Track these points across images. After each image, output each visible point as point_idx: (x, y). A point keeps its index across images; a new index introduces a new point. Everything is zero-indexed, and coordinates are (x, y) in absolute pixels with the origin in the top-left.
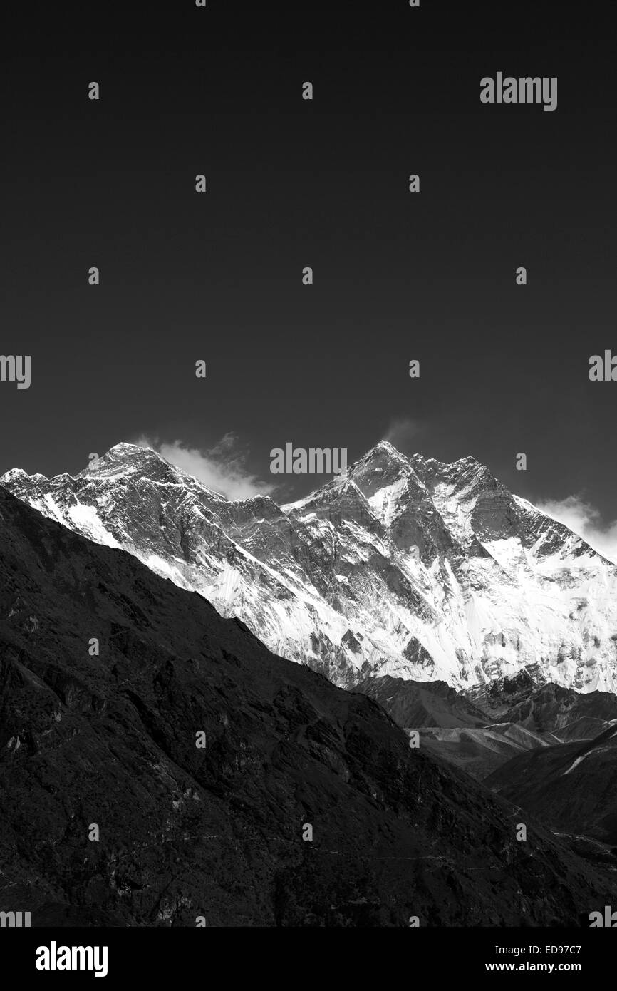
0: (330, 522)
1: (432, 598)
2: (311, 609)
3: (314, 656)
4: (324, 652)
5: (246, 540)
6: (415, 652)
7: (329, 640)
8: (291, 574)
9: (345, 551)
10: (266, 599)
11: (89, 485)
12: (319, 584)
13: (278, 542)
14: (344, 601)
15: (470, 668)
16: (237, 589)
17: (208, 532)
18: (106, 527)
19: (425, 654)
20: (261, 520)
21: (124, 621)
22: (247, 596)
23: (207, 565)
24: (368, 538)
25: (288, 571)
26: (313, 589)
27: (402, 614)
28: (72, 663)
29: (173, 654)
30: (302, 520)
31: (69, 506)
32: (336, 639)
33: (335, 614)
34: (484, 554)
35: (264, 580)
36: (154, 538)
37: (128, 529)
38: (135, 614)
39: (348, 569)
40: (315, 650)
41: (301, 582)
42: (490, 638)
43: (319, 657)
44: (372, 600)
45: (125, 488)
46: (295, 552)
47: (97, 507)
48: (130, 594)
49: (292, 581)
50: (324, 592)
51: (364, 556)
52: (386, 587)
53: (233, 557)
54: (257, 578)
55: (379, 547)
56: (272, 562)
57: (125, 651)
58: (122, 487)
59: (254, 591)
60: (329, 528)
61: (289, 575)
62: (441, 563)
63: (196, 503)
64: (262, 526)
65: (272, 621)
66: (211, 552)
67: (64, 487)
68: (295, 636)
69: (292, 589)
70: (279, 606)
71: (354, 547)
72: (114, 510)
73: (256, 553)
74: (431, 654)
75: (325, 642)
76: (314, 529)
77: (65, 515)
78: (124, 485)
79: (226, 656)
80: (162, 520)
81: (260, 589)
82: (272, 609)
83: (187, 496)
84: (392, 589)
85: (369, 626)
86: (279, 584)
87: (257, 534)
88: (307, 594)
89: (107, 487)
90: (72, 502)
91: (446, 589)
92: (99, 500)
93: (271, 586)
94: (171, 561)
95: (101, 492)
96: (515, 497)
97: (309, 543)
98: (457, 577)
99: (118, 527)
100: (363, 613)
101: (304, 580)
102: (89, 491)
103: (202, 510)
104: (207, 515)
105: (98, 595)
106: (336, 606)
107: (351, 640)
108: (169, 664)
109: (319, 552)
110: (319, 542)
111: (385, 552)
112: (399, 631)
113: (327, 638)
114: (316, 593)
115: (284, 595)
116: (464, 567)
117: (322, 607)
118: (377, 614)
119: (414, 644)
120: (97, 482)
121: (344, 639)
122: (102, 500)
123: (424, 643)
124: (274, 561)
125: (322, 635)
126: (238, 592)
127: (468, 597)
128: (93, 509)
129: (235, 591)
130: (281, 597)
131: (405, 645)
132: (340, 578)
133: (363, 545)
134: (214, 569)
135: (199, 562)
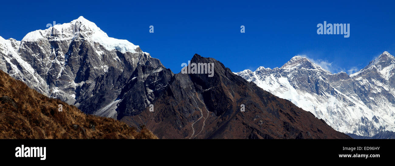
0: (367, 80)
2: (361, 109)
3: (363, 124)
4: (366, 123)
5: (338, 87)
7: (368, 119)
9: (372, 89)
10: (345, 106)
11: (285, 71)
12: (363, 100)
13: (349, 87)
14: (373, 106)
16: (335, 103)
17: (325, 85)
18: (291, 84)
20: (343, 80)
22: (339, 105)
23: (325, 96)
24: (380, 84)
25: (352, 97)
26: (362, 102)
27: (393, 109)
30: (357, 79)
31: (279, 78)
32: (370, 119)
33: (370, 110)
35: (344, 100)
36: (307, 87)
37: (298, 85)
39: (374, 95)
40: (363, 122)
41: (357, 100)
43: (364, 125)
44: (383, 105)
45: (297, 71)
46: (355, 90)
47: (288, 78)
49: (354, 100)
50: (365, 103)
51: (379, 90)
52: (387, 101)
53: (333, 93)
54: (342, 99)
55: (385, 88)
56: (347, 94)
58: (295, 71)
59: (341, 104)
60: (367, 82)
61: (353, 98)
63: (320, 75)
64: (343, 82)
65: (348, 113)
66: (326, 91)
67: (277, 72)
68: (356, 118)
69: (354, 102)
70: (350, 108)
71: (376, 88)
72: (293, 79)
73: (342, 91)
75: (366, 120)
76: (361, 82)
77: (277, 81)
78: (296, 70)
80: (309, 81)
81: (343, 103)
82: (348, 109)
83: (317, 73)
84: (390, 101)
85: (382, 114)
86: (350, 101)
87: (341, 85)
88: (360, 104)
89: (291, 71)
90: (280, 76)
92: (288, 75)
93: (347, 102)
94: (313, 95)
95: (289, 73)
97: (360, 87)
99: (295, 84)
100: (380, 110)
101: (359, 99)
102: (285, 73)
103: (322, 77)
104: (324, 79)
106: (370, 107)
107: (375, 119)
109: (363, 90)
110: (363, 87)
111: (387, 89)
113: (367, 118)
115: (352, 105)
117: (365, 108)
118: (384, 110)
120: (287, 70)
121: (373, 119)
122: (289, 76)
124: (348, 93)
125: (365, 118)
126: (336, 104)
128: (286, 79)
129: (335, 104)
130: (350, 105)
132: (371, 98)
133: (379, 87)
134: (327, 97)
135: (322, 95)
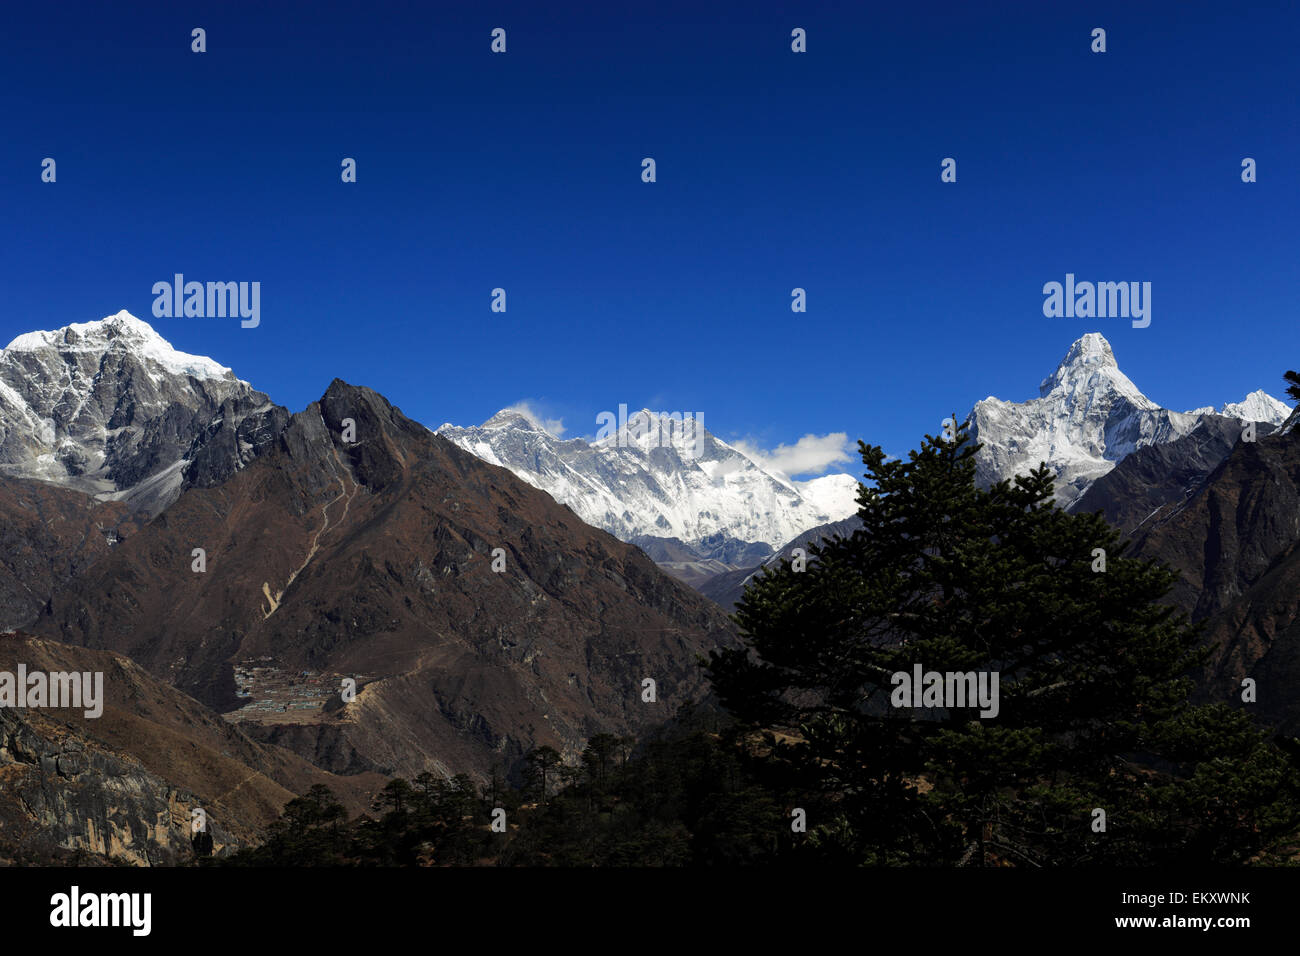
1: (671, 493)
2: (606, 499)
4: (613, 522)
5: (572, 462)
6: (662, 522)
7: (616, 516)
8: (596, 481)
9: (624, 468)
10: (582, 494)
11: (486, 432)
12: (610, 485)
13: (588, 463)
14: (624, 495)
15: (691, 530)
16: (566, 488)
17: (551, 458)
18: (495, 455)
19: (667, 523)
20: (578, 451)
21: (505, 505)
22: (572, 493)
23: (549, 476)
24: (637, 461)
25: (593, 479)
26: (607, 488)
27: (655, 502)
28: (477, 528)
29: (531, 523)
30: (601, 451)
31: (475, 444)
32: (619, 514)
33: (619, 502)
34: (699, 469)
35: (581, 483)
36: (521, 461)
37: (507, 457)
38: (511, 501)
39: (626, 477)
40: (608, 521)
41: (601, 485)
42: (701, 514)
43: (610, 525)
44: (639, 494)
45: (506, 434)
46: (597, 468)
47: (491, 444)
48: (508, 491)
49: (595, 484)
50: (613, 490)
51: (635, 470)
52: (646, 486)
53: (563, 471)
54: (577, 482)
55: (643, 466)
57: (505, 522)
58: (504, 433)
59: (575, 490)
60: (616, 456)
61: (593, 481)
62: (676, 475)
63: (543, 442)
64: (579, 455)
65: (586, 506)
66: (552, 468)
67: (473, 434)
68: (598, 514)
69: (596, 488)
70: (588, 498)
71: (629, 465)
72: (499, 446)
73: (576, 469)
74: (671, 523)
75: (614, 516)
76: (607, 456)
77: (473, 449)
79: (560, 524)
80: (525, 451)
81: (579, 488)
82: (585, 499)
83: (539, 438)
84: (650, 488)
85: (638, 508)
86: (590, 486)
87: (576, 459)
88: (604, 491)
89: (496, 433)
90: (477, 441)
91: (679, 488)
92: (491, 440)
93: (584, 487)
94: (530, 473)
95: (492, 436)
96: (715, 438)
97: (605, 463)
98: (685, 482)
99: (501, 455)
100: (634, 501)
101: (602, 483)
102: (487, 436)
103: (547, 445)
104: (550, 448)
105: (491, 492)
106: (620, 497)
107: (628, 516)
108: (529, 529)
109: (610, 469)
110: (610, 463)
111: (646, 468)
112: (653, 511)
114: (609, 491)
115: (592, 492)
116: (688, 476)
117: (612, 498)
118: (641, 502)
119: (661, 518)
120: (490, 431)
121: (623, 515)
122: (493, 440)
123: (667, 517)
124: (586, 473)
125: (612, 513)
126: (567, 490)
127: (690, 492)
128: (488, 445)
129: (565, 490)
130: (590, 493)
131: (657, 518)
132: (622, 482)
133: (634, 465)
134: (554, 478)
135: (545, 474)
